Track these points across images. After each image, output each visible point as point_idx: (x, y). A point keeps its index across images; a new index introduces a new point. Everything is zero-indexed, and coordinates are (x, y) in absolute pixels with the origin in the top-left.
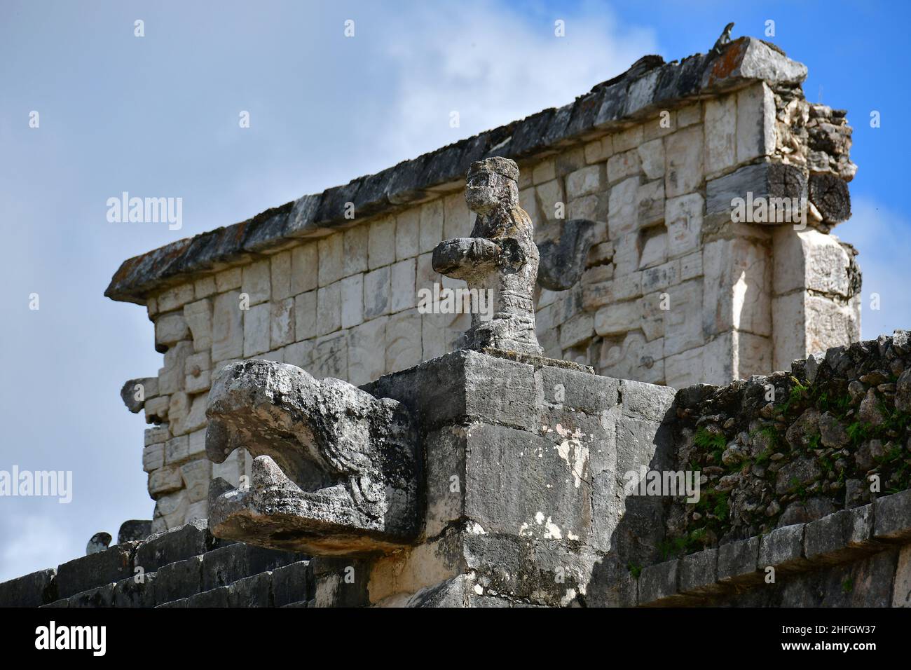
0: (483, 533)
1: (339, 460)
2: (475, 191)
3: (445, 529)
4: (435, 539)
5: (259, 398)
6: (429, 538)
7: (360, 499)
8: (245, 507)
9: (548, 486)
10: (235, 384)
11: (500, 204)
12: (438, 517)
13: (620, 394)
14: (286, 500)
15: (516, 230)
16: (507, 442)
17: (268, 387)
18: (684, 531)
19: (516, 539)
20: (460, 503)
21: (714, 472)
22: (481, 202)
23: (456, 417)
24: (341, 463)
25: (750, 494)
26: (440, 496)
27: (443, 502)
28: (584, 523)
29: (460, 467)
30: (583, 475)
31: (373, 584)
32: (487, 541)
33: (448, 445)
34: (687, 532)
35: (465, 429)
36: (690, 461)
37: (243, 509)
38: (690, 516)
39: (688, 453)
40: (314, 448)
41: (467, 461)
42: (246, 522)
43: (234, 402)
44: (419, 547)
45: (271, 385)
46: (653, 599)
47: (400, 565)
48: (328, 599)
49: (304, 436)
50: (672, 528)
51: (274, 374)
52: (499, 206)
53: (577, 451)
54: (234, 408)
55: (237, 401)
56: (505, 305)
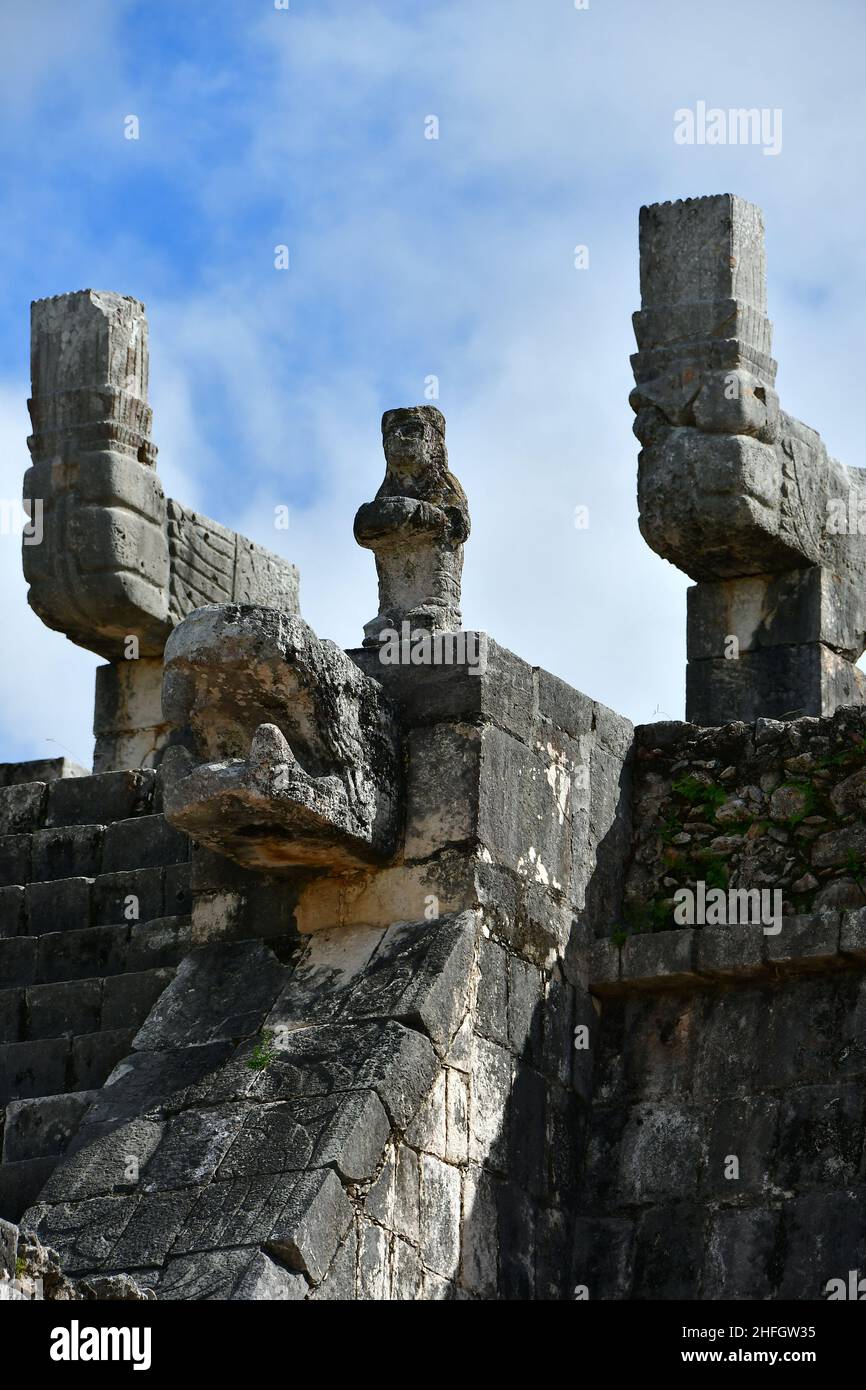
0: (491, 862)
1: (340, 745)
2: (407, 443)
3: (440, 851)
4: (423, 861)
5: (267, 651)
6: (409, 860)
7: (354, 798)
8: (243, 785)
9: (539, 817)
10: (231, 630)
11: (431, 465)
12: (428, 835)
13: (594, 718)
14: (296, 783)
15: (458, 499)
16: (510, 753)
17: (280, 638)
18: (650, 899)
19: (515, 876)
20: (468, 821)
21: (701, 831)
22: (413, 457)
23: (462, 714)
24: (341, 748)
25: (766, 862)
26: (431, 809)
27: (437, 817)
28: (565, 870)
29: (469, 776)
30: (566, 810)
31: (304, 910)
32: (494, 872)
33: (448, 747)
34: (653, 900)
35: (478, 729)
36: (660, 813)
37: (240, 787)
38: (661, 880)
39: (658, 804)
40: (308, 725)
41: (481, 769)
42: (231, 805)
43: (226, 651)
44: (391, 870)
45: (283, 637)
46: (648, 974)
47: (354, 891)
48: (217, 923)
49: (300, 708)
50: (632, 893)
51: (287, 624)
52: (430, 466)
53: (562, 780)
54: (224, 660)
55: (232, 651)
56: (441, 589)
